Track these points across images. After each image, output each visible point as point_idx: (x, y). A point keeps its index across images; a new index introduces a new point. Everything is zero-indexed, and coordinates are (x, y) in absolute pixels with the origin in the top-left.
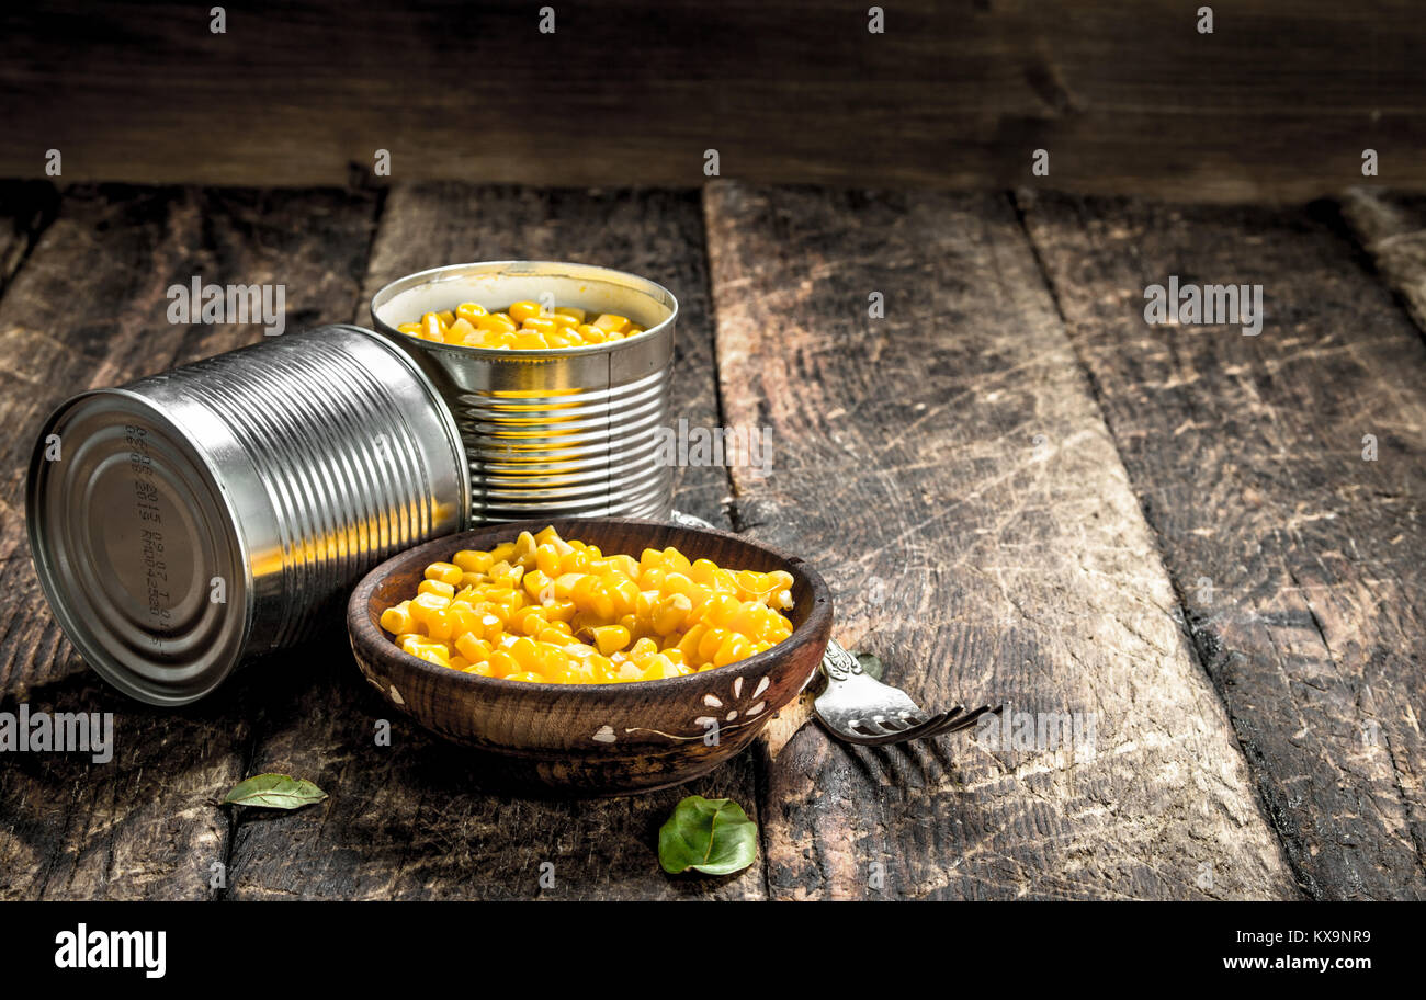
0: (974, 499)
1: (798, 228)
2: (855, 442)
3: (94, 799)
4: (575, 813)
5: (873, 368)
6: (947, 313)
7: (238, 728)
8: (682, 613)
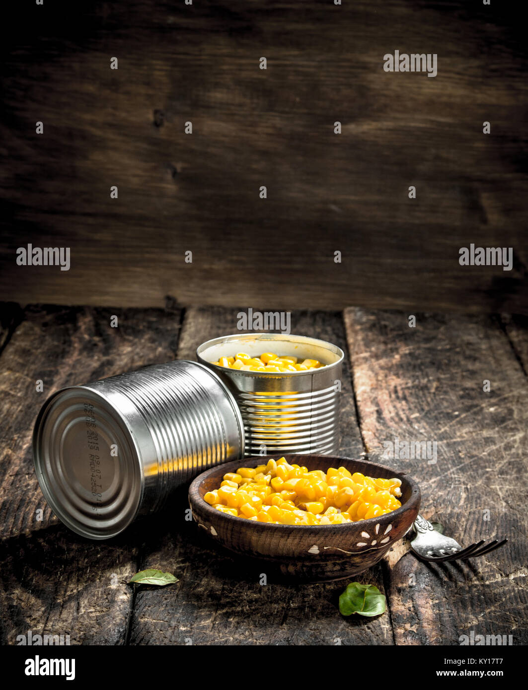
0: (484, 455)
1: (392, 330)
2: (425, 428)
3: (68, 579)
4: (298, 590)
5: (432, 395)
6: (468, 370)
7: (134, 550)
8: (349, 496)
